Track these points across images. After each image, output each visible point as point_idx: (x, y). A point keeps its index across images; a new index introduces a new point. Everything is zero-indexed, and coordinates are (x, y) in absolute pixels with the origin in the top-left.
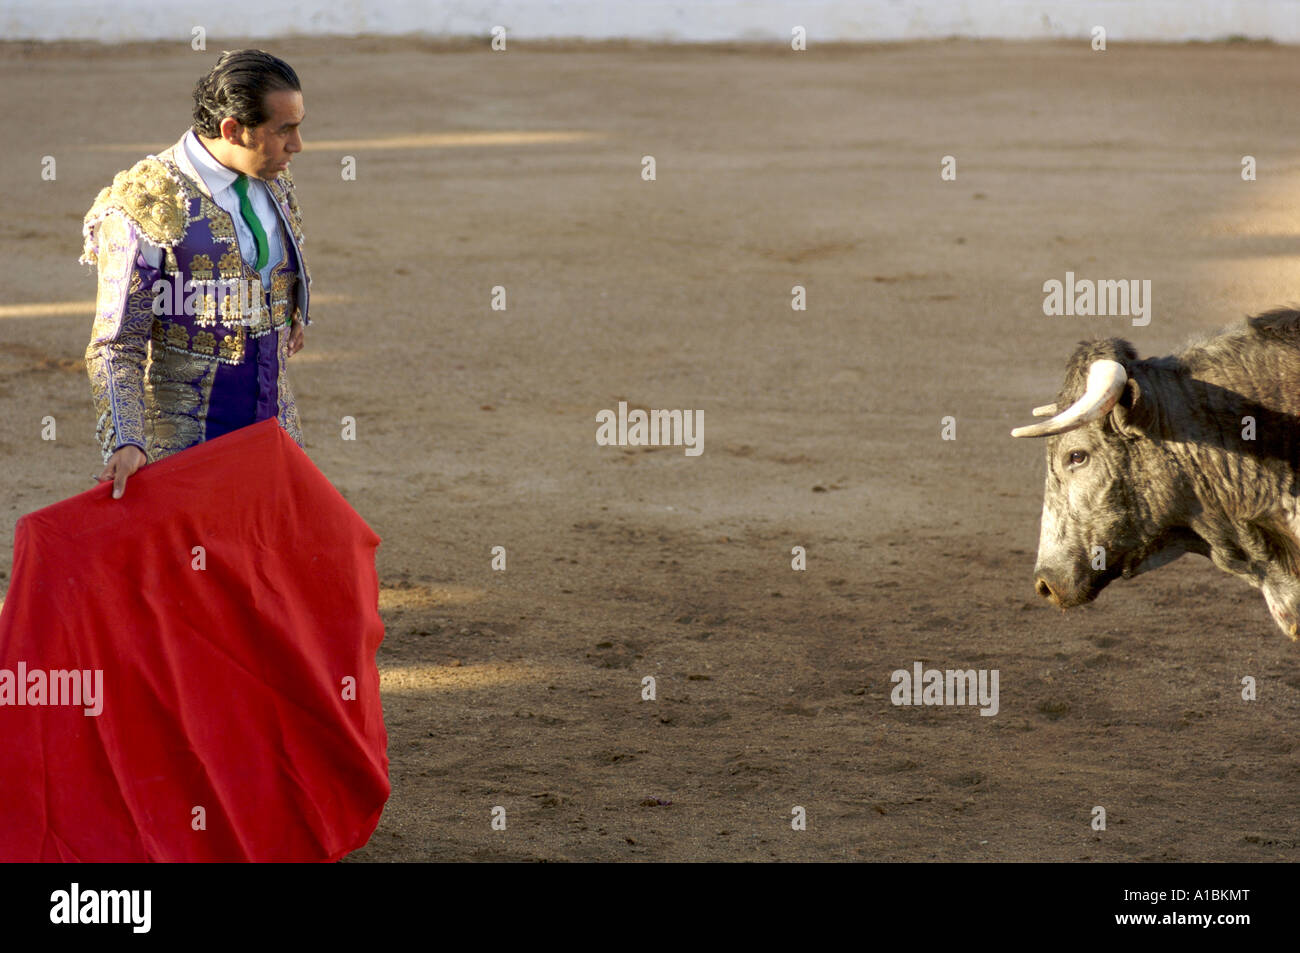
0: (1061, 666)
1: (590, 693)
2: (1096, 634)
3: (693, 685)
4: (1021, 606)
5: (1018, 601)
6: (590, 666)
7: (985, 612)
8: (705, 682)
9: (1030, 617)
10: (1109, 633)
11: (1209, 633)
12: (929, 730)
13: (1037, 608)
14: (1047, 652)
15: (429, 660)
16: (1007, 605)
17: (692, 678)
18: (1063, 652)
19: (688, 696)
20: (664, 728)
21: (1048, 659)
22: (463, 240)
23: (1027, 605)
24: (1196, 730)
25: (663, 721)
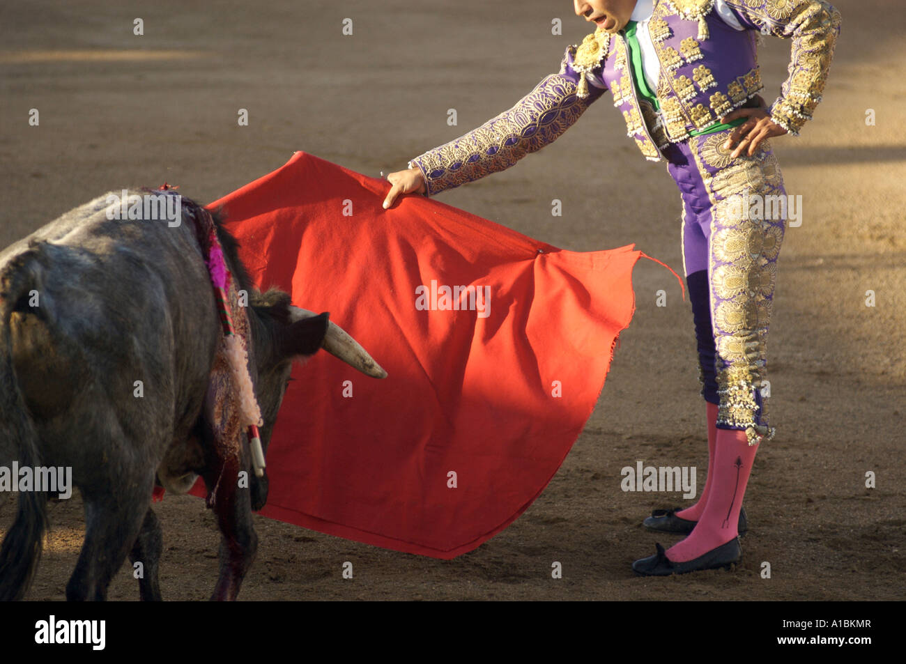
0: (626, 529)
1: (206, 554)
2: (657, 501)
3: (301, 546)
4: (591, 475)
5: (588, 471)
6: (207, 530)
7: (559, 481)
8: (310, 543)
9: (599, 485)
10: (669, 500)
11: (757, 500)
12: (510, 586)
13: (604, 477)
14: (613, 517)
15: (60, 524)
16: (579, 475)
17: (297, 540)
18: (628, 517)
19: (294, 555)
20: (272, 585)
21: (614, 523)
22: (93, 147)
23: (596, 474)
24: (746, 587)
25: (271, 579)
